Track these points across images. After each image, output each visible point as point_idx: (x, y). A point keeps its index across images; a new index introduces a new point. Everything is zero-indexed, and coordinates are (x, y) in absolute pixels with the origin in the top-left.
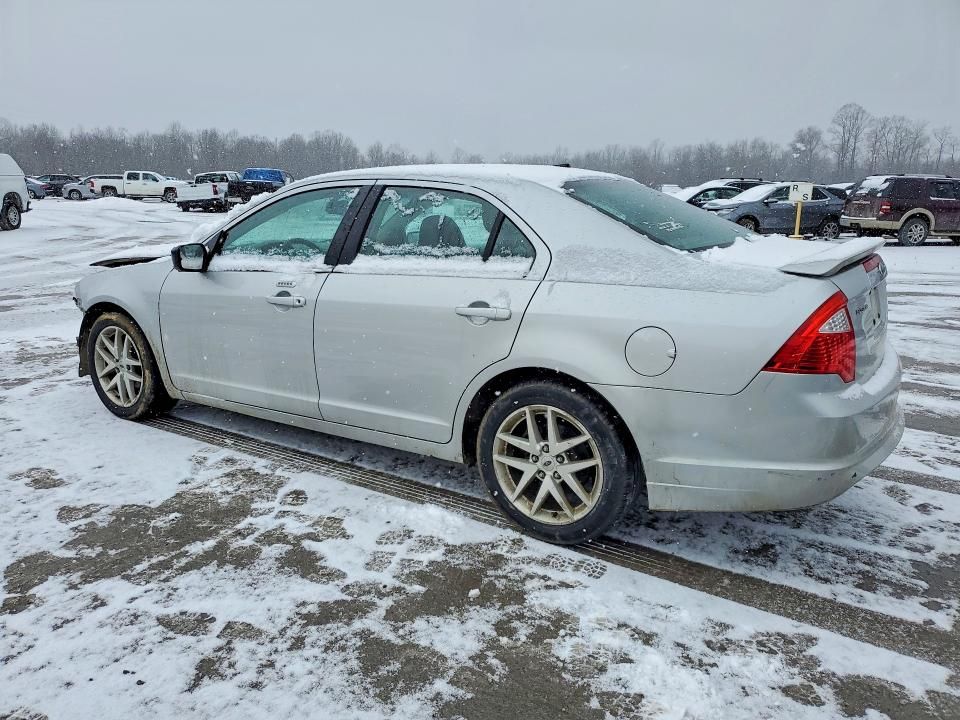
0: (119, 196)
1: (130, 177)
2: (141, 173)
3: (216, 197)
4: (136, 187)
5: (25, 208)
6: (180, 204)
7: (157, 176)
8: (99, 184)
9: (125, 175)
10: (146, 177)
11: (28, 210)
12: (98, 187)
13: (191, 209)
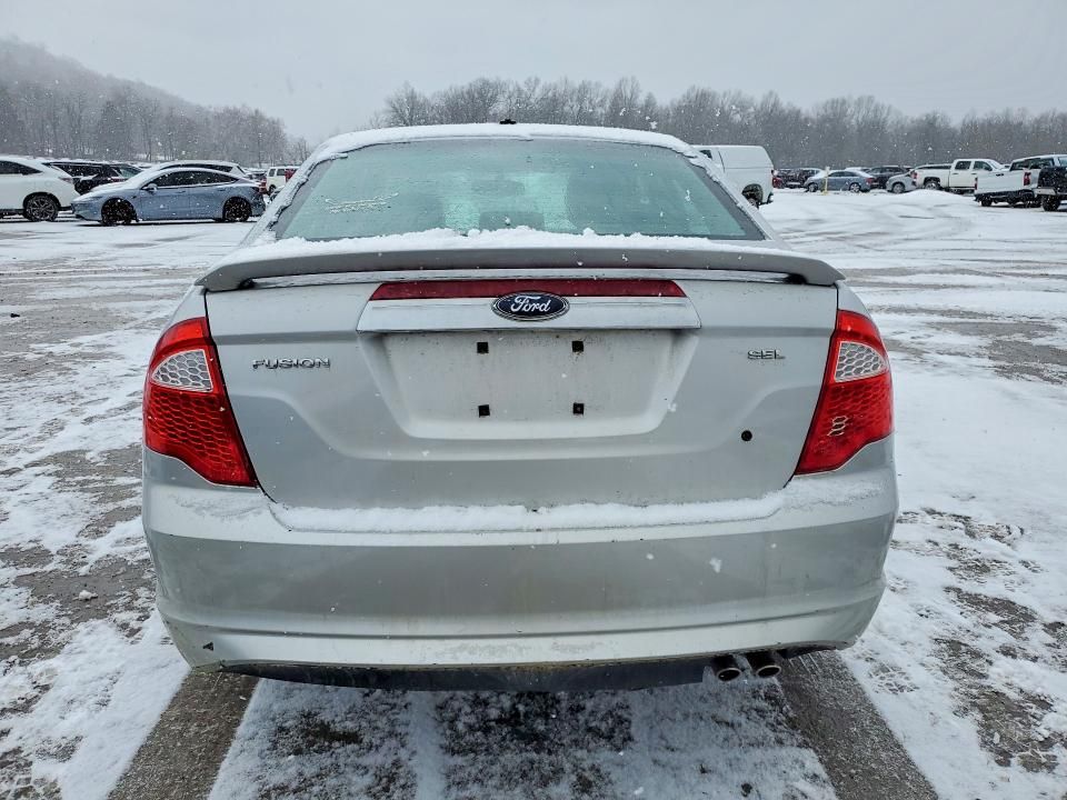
0: (941, 189)
1: (959, 167)
2: (973, 161)
3: (1026, 187)
4: (964, 178)
5: (765, 200)
6: (979, 198)
7: (992, 163)
8: (922, 174)
9: (954, 165)
10: (978, 166)
11: (769, 201)
12: (920, 180)
13: (993, 204)
